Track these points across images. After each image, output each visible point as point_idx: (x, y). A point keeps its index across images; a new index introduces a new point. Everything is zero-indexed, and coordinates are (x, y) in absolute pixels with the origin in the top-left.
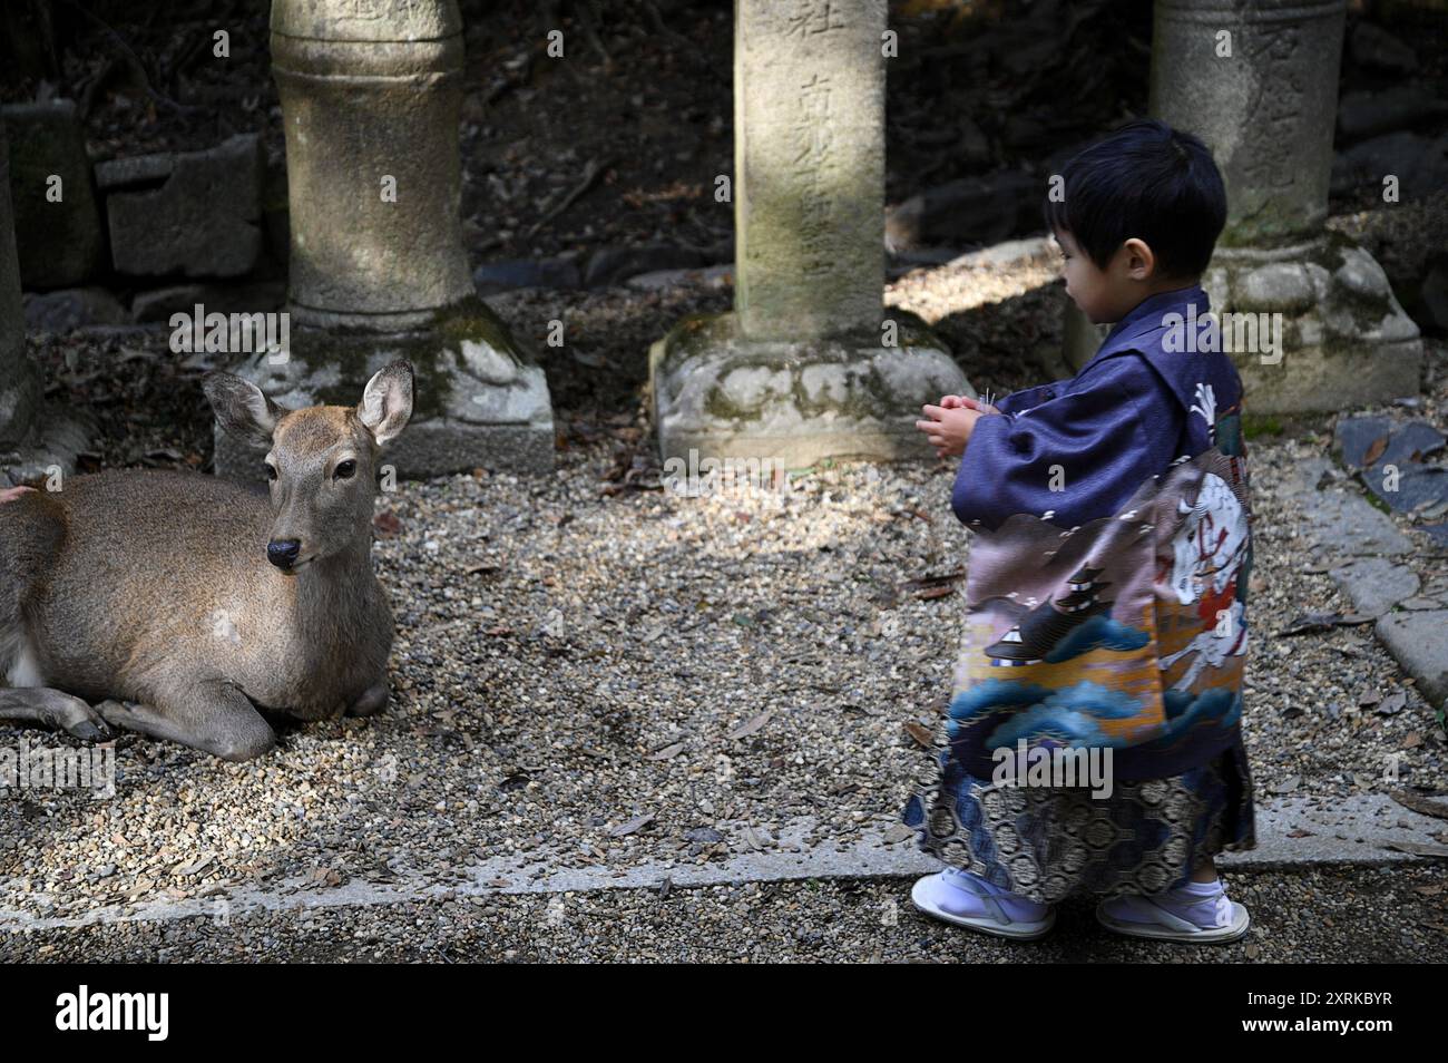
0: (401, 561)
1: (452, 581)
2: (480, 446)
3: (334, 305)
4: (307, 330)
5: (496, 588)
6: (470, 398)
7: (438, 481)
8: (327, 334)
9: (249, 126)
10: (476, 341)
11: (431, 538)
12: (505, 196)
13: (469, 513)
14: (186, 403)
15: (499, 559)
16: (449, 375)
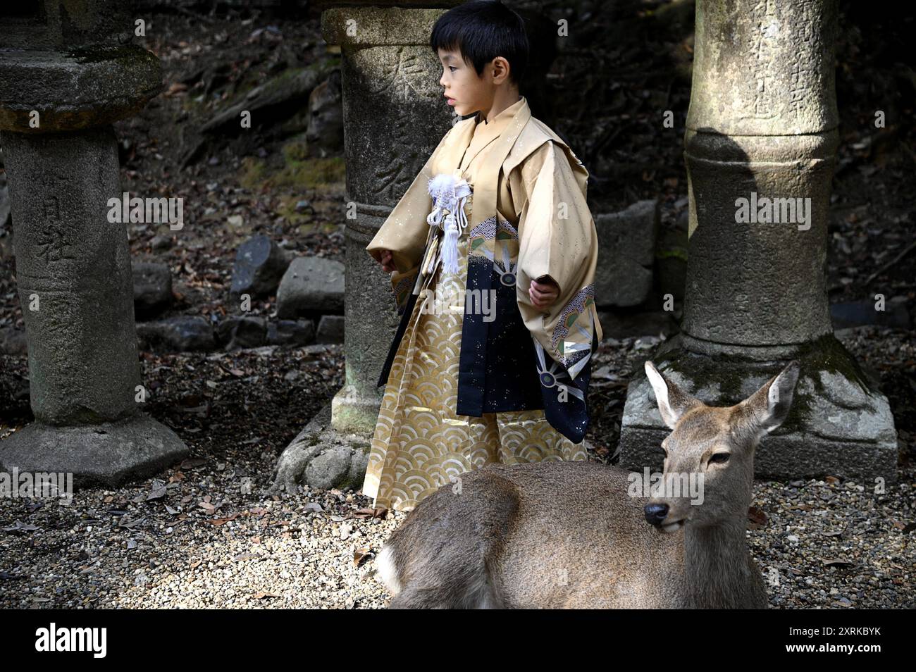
0: (767, 549)
1: (811, 571)
2: (832, 457)
3: (717, 337)
4: (694, 356)
5: (850, 581)
6: (826, 418)
7: (796, 483)
8: (710, 359)
9: (647, 193)
10: (832, 372)
11: (792, 532)
12: (847, 250)
13: (824, 513)
14: (595, 405)
15: (851, 555)
16: (809, 397)
